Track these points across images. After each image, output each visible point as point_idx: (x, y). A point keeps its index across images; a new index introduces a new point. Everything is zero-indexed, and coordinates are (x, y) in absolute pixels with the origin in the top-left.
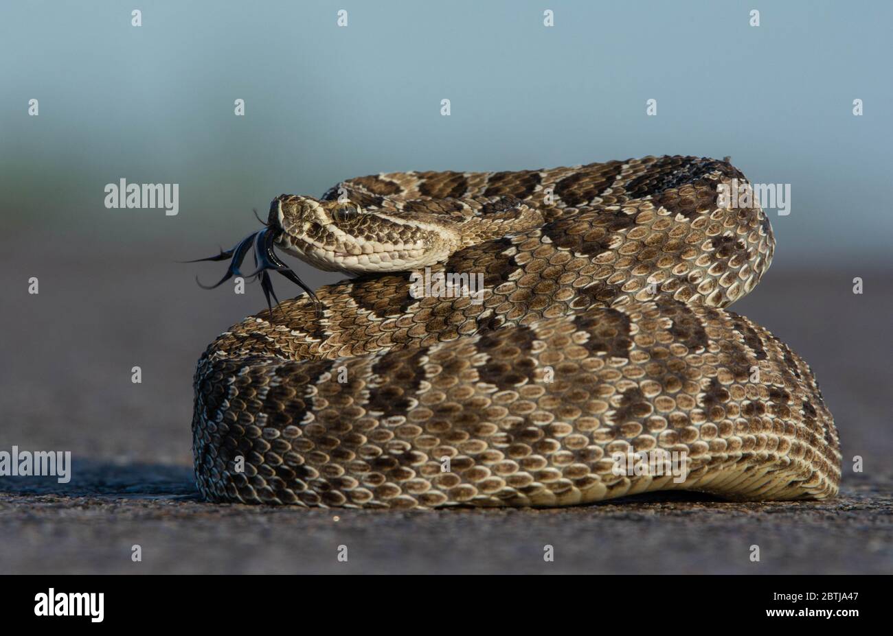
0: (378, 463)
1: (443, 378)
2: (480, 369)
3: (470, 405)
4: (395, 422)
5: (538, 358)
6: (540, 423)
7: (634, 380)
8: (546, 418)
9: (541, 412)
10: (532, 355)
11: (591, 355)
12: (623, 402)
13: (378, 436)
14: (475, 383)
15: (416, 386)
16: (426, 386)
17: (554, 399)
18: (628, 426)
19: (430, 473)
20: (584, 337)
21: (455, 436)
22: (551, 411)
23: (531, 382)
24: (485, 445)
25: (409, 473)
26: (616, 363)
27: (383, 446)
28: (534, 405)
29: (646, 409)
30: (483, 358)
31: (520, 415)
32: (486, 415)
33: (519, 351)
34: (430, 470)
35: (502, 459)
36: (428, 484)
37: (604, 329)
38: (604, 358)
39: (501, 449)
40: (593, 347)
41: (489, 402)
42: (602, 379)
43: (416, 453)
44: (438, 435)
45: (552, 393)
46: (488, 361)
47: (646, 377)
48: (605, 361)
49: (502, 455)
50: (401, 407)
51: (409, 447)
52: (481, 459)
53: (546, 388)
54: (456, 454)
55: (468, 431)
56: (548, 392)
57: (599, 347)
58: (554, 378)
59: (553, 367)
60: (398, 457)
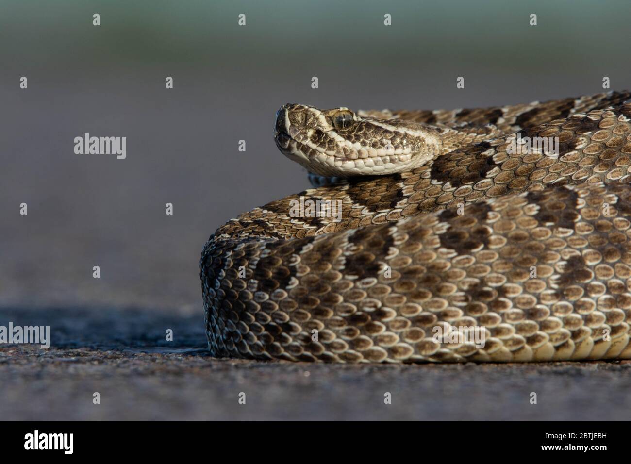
0: (354, 319)
1: (409, 244)
2: (441, 237)
3: (432, 268)
4: (367, 283)
5: (492, 227)
6: (494, 285)
7: (577, 249)
8: (499, 280)
9: (495, 275)
10: (488, 224)
11: (540, 225)
12: (566, 267)
13: (354, 295)
14: (436, 249)
15: (386, 252)
16: (394, 252)
17: (506, 263)
18: (570, 290)
19: (398, 328)
20: (535, 209)
21: (419, 295)
22: (503, 274)
23: (486, 248)
24: (446, 303)
25: (380, 327)
26: (562, 233)
27: (357, 304)
28: (489, 269)
29: (587, 275)
30: (444, 227)
31: (476, 277)
32: (447, 277)
33: (476, 221)
34: (398, 324)
35: (461, 316)
36: (397, 337)
37: (553, 203)
38: (552, 228)
39: (460, 307)
40: (542, 218)
41: (449, 265)
42: (548, 247)
43: (386, 309)
44: (405, 294)
45: (504, 258)
46: (449, 229)
47: (588, 247)
48: (552, 230)
49: (461, 312)
50: (374, 270)
51: (379, 304)
52: (442, 316)
53: (499, 254)
54: (420, 311)
55: (431, 290)
56: (501, 257)
57: (547, 218)
58: (506, 245)
59: (505, 235)
60: (370, 313)
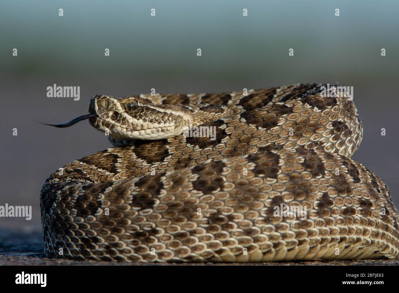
0: (137, 235)
1: (173, 188)
2: (194, 183)
3: (187, 203)
4: (147, 212)
5: (226, 177)
6: (226, 214)
7: (278, 192)
8: (229, 211)
9: (226, 207)
10: (223, 175)
11: (256, 176)
12: (271, 203)
13: (138, 220)
14: (190, 191)
15: (158, 192)
16: (164, 193)
17: (234, 200)
18: (274, 217)
19: (165, 240)
20: (252, 166)
21: (179, 220)
22: (232, 207)
23: (222, 190)
24: (195, 225)
25: (154, 240)
26: (270, 181)
27: (140, 226)
28: (223, 204)
30: (195, 177)
31: (215, 209)
32: (196, 208)
33: (215, 173)
34: (165, 238)
35: (204, 233)
36: (164, 246)
37: (264, 162)
38: (263, 178)
39: (204, 228)
40: (257, 172)
41: (198, 201)
42: (261, 190)
43: (158, 229)
44: (170, 219)
45: (232, 197)
46: (198, 178)
47: (286, 190)
48: (263, 179)
49: (205, 231)
50: (150, 204)
51: (154, 226)
52: (193, 233)
53: (230, 194)
54: (180, 230)
55: (186, 217)
56: (231, 196)
57: (260, 172)
58: (234, 188)
59: (234, 182)
60: (148, 231)
